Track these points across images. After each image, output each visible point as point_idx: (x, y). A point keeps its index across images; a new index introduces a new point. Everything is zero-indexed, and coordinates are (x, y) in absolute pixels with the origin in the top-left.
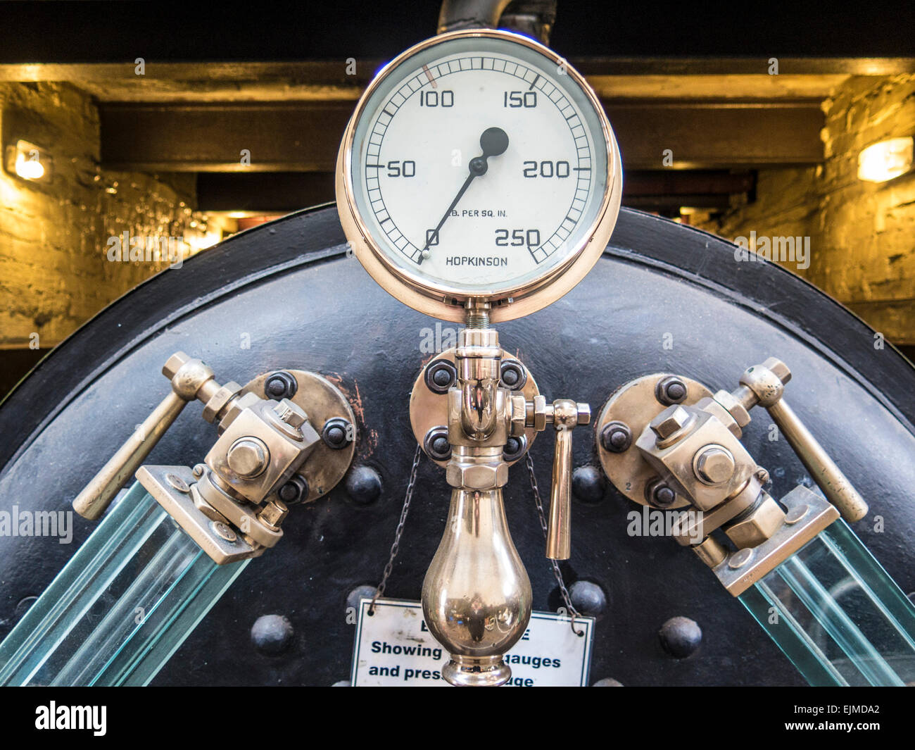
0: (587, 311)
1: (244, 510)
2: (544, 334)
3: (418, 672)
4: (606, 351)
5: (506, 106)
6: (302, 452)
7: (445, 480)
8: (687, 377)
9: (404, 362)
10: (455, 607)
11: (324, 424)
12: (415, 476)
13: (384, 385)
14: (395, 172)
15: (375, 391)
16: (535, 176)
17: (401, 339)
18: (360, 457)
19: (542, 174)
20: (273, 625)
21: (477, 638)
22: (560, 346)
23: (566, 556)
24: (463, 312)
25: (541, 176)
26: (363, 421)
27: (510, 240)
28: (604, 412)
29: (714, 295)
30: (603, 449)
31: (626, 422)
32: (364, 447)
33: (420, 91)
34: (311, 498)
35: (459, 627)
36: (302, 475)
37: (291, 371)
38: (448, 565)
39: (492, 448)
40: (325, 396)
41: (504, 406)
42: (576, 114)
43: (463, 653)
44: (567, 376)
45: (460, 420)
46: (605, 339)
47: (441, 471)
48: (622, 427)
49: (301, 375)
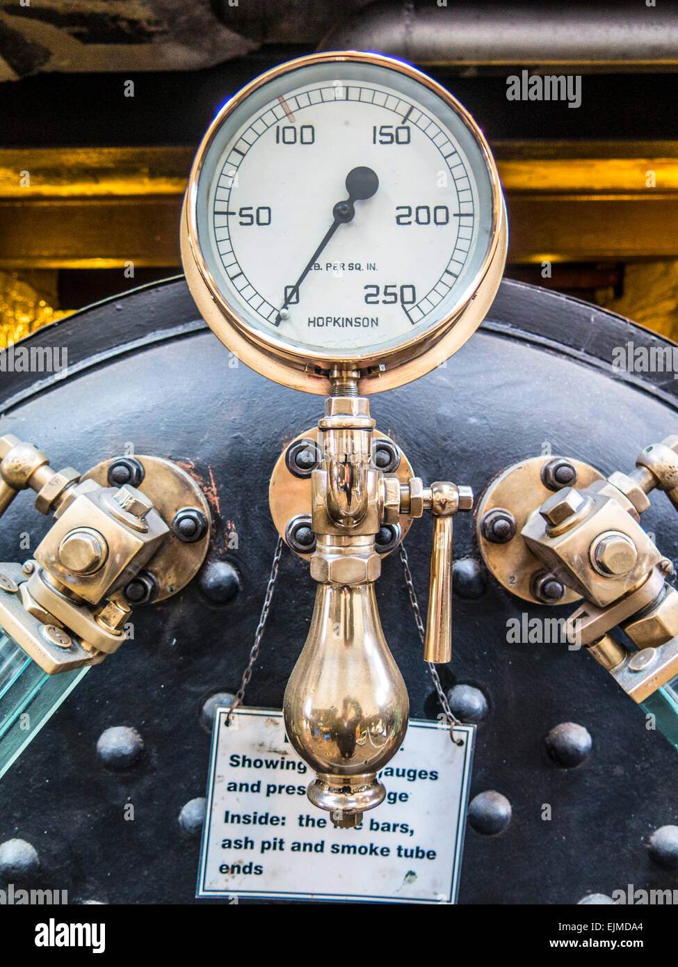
0: (465, 388)
1: (80, 612)
2: (418, 413)
3: (281, 787)
4: (486, 431)
5: (375, 142)
6: (146, 545)
7: (310, 575)
8: (576, 458)
9: (264, 446)
10: (322, 719)
11: (174, 515)
12: (276, 571)
13: (241, 471)
14: (248, 220)
15: (232, 478)
16: (410, 223)
17: (259, 420)
18: (216, 551)
19: (417, 221)
20: (121, 738)
21: (347, 755)
22: (435, 426)
23: (446, 658)
24: (328, 383)
25: (416, 223)
26: (219, 512)
27: (381, 297)
28: (484, 498)
29: (601, 372)
30: (485, 540)
31: (509, 510)
32: (220, 540)
33: (276, 125)
34: (162, 597)
35: (325, 742)
36: (151, 572)
37: (138, 456)
38: (313, 671)
39: (362, 537)
40: (176, 483)
41: (375, 489)
42: (456, 152)
43: (330, 771)
44: (443, 459)
45: (326, 506)
46: (485, 418)
47: (305, 565)
48: (505, 515)
49: (148, 460)
